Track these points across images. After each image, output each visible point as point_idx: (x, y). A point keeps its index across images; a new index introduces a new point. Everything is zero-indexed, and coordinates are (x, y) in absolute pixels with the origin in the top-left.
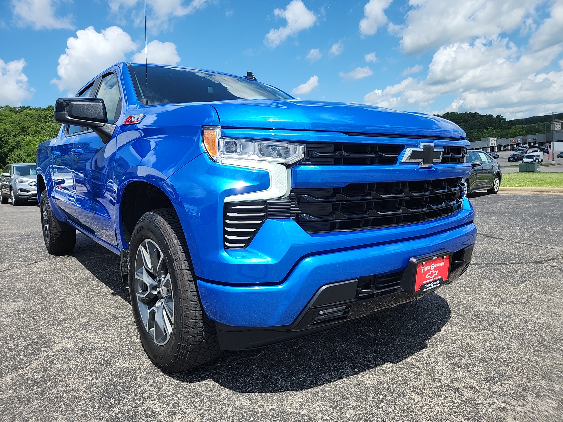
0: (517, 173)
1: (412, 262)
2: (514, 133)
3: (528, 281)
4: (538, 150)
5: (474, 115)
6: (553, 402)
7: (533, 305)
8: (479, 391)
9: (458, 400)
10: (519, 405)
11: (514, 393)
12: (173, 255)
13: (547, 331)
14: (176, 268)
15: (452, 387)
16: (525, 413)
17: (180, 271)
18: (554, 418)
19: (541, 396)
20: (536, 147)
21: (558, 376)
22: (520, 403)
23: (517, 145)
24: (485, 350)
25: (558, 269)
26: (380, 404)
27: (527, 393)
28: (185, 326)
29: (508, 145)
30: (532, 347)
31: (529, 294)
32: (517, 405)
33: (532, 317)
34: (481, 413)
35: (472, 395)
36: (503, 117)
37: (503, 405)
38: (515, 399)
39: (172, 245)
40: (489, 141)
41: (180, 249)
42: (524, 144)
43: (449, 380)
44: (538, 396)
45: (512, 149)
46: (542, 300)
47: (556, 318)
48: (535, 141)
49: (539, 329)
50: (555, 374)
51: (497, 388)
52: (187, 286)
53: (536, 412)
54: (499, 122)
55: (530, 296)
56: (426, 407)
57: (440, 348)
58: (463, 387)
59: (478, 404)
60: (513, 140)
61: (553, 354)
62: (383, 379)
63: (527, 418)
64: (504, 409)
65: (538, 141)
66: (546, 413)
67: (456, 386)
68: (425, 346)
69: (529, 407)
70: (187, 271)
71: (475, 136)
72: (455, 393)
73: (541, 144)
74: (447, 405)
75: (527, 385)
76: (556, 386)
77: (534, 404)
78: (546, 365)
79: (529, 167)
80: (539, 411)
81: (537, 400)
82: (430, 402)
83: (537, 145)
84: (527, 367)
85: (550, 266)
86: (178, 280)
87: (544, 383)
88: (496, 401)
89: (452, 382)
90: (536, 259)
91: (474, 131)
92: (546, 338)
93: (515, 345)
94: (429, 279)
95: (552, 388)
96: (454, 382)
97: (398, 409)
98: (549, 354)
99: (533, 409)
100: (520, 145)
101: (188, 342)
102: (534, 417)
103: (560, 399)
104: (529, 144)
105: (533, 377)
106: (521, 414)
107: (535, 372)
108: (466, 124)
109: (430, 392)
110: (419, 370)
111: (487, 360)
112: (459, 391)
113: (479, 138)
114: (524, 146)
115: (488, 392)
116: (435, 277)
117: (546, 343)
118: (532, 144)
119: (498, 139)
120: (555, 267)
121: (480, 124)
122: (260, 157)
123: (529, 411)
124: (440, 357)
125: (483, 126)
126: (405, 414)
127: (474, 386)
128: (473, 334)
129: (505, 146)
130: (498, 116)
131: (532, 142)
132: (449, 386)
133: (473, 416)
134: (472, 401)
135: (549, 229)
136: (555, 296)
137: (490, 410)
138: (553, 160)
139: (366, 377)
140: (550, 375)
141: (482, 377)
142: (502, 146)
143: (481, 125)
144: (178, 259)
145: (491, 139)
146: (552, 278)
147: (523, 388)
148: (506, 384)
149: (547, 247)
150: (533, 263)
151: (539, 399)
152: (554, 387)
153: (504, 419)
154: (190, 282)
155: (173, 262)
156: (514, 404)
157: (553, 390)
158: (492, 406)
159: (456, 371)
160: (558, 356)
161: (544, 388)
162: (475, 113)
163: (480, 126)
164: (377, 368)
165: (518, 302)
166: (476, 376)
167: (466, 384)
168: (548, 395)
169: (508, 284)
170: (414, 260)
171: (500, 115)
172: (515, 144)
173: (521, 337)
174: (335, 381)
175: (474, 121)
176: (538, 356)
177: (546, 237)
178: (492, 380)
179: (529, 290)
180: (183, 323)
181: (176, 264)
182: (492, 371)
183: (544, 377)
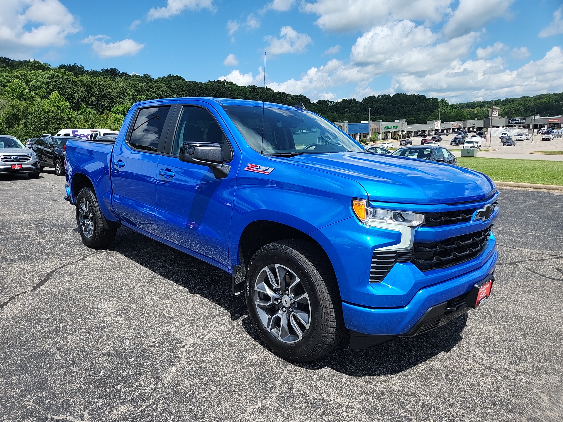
0: (459, 157)
1: (476, 287)
2: (456, 117)
3: (511, 281)
4: (477, 135)
5: (421, 97)
6: (557, 377)
7: (521, 303)
8: (510, 371)
9: (500, 378)
10: (538, 380)
11: (532, 372)
12: (314, 282)
13: (537, 324)
14: (319, 291)
15: (492, 369)
16: (543, 385)
17: (322, 294)
18: (561, 387)
19: (549, 373)
20: (475, 132)
21: (555, 359)
22: (538, 378)
23: (458, 129)
24: (502, 341)
25: (530, 270)
26: (452, 382)
27: (540, 371)
28: (325, 332)
29: (450, 129)
30: (532, 338)
31: (516, 293)
32: (536, 380)
33: (524, 313)
34: (517, 386)
35: (506, 374)
36: (446, 101)
37: (528, 380)
38: (534, 376)
39: (313, 274)
40: (434, 125)
41: (320, 277)
42: (464, 128)
43: (488, 364)
44: (547, 373)
45: (454, 132)
46: (526, 298)
47: (540, 314)
48: (474, 126)
49: (532, 322)
50: (552, 357)
51: (520, 368)
52: (328, 305)
53: (549, 384)
54: (443, 106)
55: (517, 295)
56: (482, 383)
57: (472, 340)
58: (499, 368)
59: (513, 380)
60: (455, 125)
61: (547, 343)
62: (445, 364)
63: (545, 388)
64: (529, 383)
65: (476, 126)
66: (555, 385)
67: (495, 368)
68: (461, 338)
69: (544, 380)
70: (327, 294)
71: (422, 118)
72: (496, 373)
73: (479, 129)
74: (494, 381)
75: (538, 366)
76: (555, 366)
77: (546, 379)
78: (545, 351)
79: (469, 152)
80: (550, 383)
81: (547, 376)
82: (483, 379)
83: (475, 130)
84: (534, 352)
85: (523, 267)
86: (320, 300)
87: (547, 364)
88: (523, 377)
89: (490, 365)
90: (510, 260)
91: (421, 113)
92: (539, 330)
93: (520, 336)
94: (481, 297)
95: (554, 368)
96: (492, 365)
97: (465, 385)
98: (544, 342)
99: (547, 382)
100: (460, 129)
101: (324, 343)
102: (549, 387)
103: (561, 375)
104: (469, 128)
105: (540, 360)
106: (541, 385)
107: (540, 356)
108: (414, 105)
109: (480, 372)
110: (466, 357)
111: (507, 348)
112: (498, 372)
113: (425, 120)
114: (464, 130)
115: (516, 371)
116: (484, 294)
117: (539, 334)
118: (471, 129)
119: (442, 123)
120: (527, 268)
121: (426, 106)
122: (394, 221)
123: (545, 383)
124: (475, 346)
125: (429, 108)
126: (471, 388)
127: (506, 367)
128: (490, 328)
129: (448, 130)
130: (443, 100)
131: (471, 127)
132: (490, 368)
133: (513, 388)
134: (508, 377)
135: (511, 229)
136: (534, 295)
137: (522, 383)
138: (490, 146)
139: (433, 363)
140: (550, 358)
141: (508, 361)
142: (445, 129)
143: (428, 107)
144: (319, 285)
145: (436, 122)
146: (528, 279)
147: (536, 368)
148: (525, 365)
149: (515, 249)
150: (509, 264)
151: (547, 374)
152: (555, 367)
153: (532, 389)
154: (329, 302)
155: (316, 287)
156: (535, 379)
157: (555, 369)
158: (522, 381)
159: (490, 357)
160: (550, 344)
161: (549, 368)
162: (423, 95)
163: (426, 108)
164: (437, 356)
165: (510, 301)
166: (504, 360)
167: (500, 366)
168: (553, 373)
169: (498, 284)
170: (476, 285)
171: (444, 99)
172: (456, 128)
173: (522, 330)
174: (414, 366)
175: (421, 104)
176: (538, 344)
177: (511, 238)
178: (515, 363)
179: (515, 290)
180: (323, 330)
181: (318, 288)
182: (513, 356)
183: (546, 360)
